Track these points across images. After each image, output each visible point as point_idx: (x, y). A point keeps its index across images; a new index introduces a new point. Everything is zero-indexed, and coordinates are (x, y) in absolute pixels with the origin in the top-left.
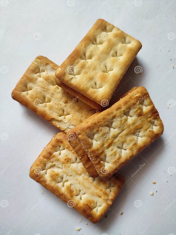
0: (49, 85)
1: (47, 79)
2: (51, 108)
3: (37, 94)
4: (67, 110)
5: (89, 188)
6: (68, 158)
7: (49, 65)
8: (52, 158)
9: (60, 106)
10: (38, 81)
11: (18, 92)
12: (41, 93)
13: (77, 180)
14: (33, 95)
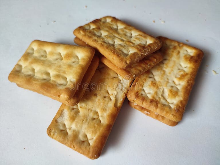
0: (79, 117)
1: (73, 119)
2: (104, 110)
3: (90, 127)
4: (104, 93)
5: (175, 62)
6: (151, 84)
7: (58, 120)
8: (155, 99)
9: (101, 100)
10: (76, 129)
11: (91, 149)
12: (89, 123)
13: (170, 73)
14: (93, 131)
